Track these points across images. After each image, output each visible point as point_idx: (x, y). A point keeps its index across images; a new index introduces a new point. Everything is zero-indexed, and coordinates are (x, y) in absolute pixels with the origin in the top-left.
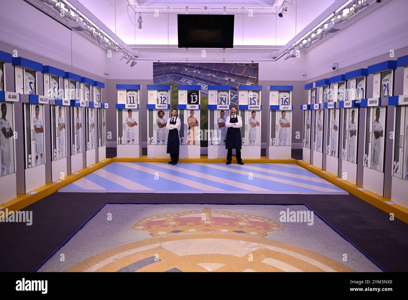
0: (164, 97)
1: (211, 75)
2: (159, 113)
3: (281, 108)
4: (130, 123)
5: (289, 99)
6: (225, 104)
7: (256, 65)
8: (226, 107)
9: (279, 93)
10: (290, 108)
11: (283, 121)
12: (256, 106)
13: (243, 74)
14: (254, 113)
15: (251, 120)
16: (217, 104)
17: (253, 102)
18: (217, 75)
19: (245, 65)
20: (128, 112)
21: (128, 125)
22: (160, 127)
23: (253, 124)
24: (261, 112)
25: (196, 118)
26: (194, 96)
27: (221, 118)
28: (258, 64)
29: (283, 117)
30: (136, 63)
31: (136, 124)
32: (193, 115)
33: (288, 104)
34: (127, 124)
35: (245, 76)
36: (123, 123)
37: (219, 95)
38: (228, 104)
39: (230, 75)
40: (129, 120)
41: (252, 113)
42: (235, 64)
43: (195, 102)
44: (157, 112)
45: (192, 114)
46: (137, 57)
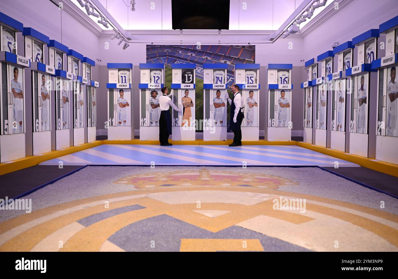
0: (157, 77)
1: (207, 58)
2: (152, 93)
3: (281, 87)
4: (122, 104)
5: (289, 78)
6: (221, 83)
7: (253, 47)
8: (223, 86)
9: (278, 72)
10: (290, 87)
11: (283, 101)
12: (254, 84)
13: (239, 56)
14: (252, 93)
15: (248, 100)
16: (212, 83)
17: (250, 81)
18: (212, 58)
19: (241, 47)
20: (120, 92)
21: (120, 106)
22: (153, 108)
23: (251, 104)
24: (259, 91)
25: (191, 98)
26: (189, 75)
27: (217, 98)
28: (255, 46)
29: (283, 96)
30: (129, 46)
31: (128, 105)
32: (188, 95)
33: (288, 83)
34: (118, 104)
35: (241, 58)
36: (114, 103)
37: (215, 74)
38: (224, 83)
39: (226, 57)
40: (121, 101)
41: (250, 92)
42: (231, 46)
43: (190, 82)
44: (150, 92)
45: (186, 93)
46: (130, 40)
